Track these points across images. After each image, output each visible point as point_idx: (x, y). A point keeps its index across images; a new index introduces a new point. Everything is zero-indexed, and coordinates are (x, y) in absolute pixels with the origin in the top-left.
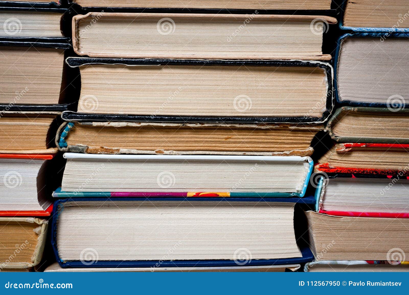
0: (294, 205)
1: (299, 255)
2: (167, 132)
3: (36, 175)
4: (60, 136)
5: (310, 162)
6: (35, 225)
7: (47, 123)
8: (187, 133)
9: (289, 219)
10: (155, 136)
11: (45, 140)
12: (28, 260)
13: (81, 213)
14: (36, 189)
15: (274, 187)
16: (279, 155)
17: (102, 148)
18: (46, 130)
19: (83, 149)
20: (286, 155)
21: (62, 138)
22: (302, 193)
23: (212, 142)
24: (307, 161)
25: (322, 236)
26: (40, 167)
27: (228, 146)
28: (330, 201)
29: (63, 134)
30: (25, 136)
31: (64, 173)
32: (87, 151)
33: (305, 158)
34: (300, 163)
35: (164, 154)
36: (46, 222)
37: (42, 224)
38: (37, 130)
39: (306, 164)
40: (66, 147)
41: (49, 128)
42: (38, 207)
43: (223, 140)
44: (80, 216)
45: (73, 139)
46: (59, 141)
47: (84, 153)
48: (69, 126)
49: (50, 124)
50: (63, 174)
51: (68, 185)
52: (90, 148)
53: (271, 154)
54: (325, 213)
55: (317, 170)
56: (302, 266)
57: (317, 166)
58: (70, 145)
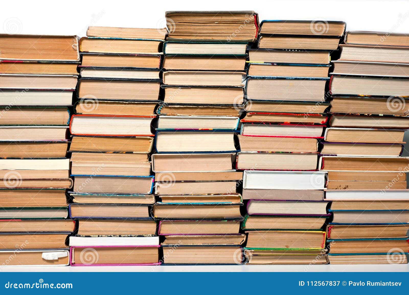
0: (234, 133)
1: (235, 149)
5: (238, 119)
6: (150, 139)
7: (154, 106)
8: (199, 109)
9: (232, 138)
10: (188, 110)
11: (153, 111)
12: (147, 151)
14: (150, 128)
17: (172, 114)
18: (154, 108)
19: (165, 114)
20: (231, 116)
21: (159, 111)
22: (236, 129)
23: (207, 112)
24: (237, 118)
25: (243, 143)
26: (152, 120)
27: (212, 114)
29: (159, 109)
30: (147, 111)
34: (235, 119)
36: (153, 138)
38: (151, 108)
42: (151, 134)
43: (210, 112)
44: (164, 137)
47: (166, 116)
48: (161, 107)
51: (160, 126)
52: (168, 114)
53: (226, 116)
54: (244, 135)
55: (241, 121)
56: (237, 154)
57: (241, 120)
58: (161, 113)
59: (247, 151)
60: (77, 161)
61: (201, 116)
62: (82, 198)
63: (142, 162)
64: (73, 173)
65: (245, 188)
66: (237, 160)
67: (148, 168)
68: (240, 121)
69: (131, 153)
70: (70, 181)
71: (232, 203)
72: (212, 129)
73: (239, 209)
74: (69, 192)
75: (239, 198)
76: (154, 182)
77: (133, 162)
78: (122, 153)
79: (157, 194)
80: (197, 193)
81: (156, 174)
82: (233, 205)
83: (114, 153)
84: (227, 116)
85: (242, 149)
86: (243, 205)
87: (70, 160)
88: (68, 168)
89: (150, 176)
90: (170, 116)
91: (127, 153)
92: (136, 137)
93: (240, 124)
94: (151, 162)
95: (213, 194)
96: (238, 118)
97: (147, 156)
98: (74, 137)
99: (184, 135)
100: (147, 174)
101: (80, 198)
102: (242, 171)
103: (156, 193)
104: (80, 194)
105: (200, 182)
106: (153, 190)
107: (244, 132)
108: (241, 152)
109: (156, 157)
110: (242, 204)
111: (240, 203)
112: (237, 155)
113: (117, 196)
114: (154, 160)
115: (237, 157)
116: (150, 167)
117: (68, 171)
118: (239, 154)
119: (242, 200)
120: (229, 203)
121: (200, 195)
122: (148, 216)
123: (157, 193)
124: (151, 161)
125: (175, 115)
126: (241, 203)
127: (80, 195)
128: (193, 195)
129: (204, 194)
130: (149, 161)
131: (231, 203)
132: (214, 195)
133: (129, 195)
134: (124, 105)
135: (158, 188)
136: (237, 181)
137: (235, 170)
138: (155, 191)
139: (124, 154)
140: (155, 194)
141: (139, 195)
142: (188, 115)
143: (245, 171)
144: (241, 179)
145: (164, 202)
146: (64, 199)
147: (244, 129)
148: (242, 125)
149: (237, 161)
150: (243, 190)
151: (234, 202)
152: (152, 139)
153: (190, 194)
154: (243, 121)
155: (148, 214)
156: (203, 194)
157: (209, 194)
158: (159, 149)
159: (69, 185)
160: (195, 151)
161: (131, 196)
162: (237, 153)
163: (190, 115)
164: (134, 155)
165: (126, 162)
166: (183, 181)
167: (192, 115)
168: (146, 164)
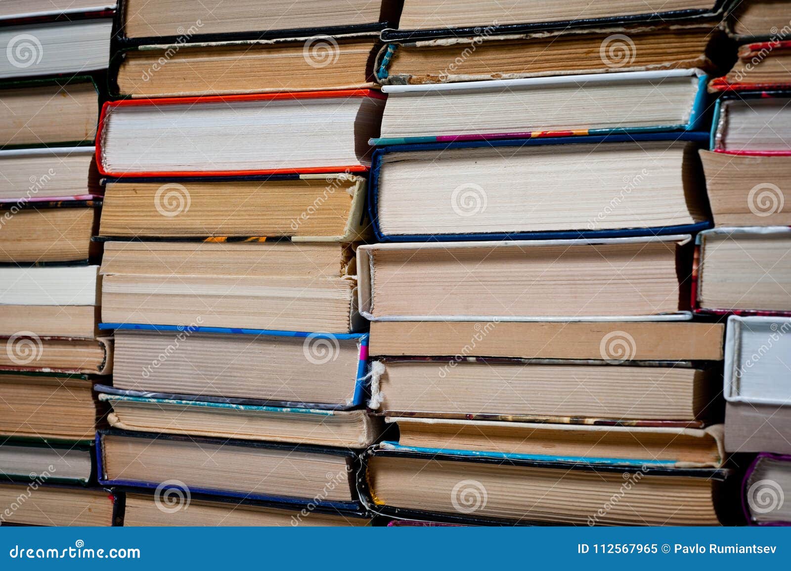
0: (684, 146)
1: (689, 220)
2: (509, 50)
3: (353, 119)
4: (379, 64)
5: (699, 76)
6: (348, 184)
7: (365, 50)
8: (536, 49)
9: (676, 167)
10: (494, 56)
11: (364, 72)
12: (341, 233)
13: (407, 170)
14: (353, 137)
15: (651, 118)
16: (655, 69)
17: (428, 76)
18: (365, 58)
19: (404, 79)
20: (665, 68)
21: (383, 67)
22: (689, 123)
23: (570, 59)
24: (694, 75)
25: (720, 188)
26: (358, 108)
27: (589, 64)
28: (735, 137)
29: (384, 62)
30: (342, 69)
31: (384, 114)
32: (410, 81)
33: (691, 71)
34: (685, 80)
35: (502, 78)
36: (362, 179)
37: (356, 181)
38: (355, 59)
39: (695, 80)
40: (386, 78)
41: (368, 55)
42: (356, 162)
43: (583, 55)
44: (406, 174)
45: (397, 69)
46: (378, 71)
47: (406, 84)
48: (390, 50)
49: (370, 50)
50: (382, 115)
51: (389, 130)
52: (414, 77)
53: (643, 68)
54: (729, 153)
55: (712, 89)
56: (694, 237)
57: (711, 82)
58: (391, 76)
59: (742, 223)
60: (117, 274)
61: (540, 74)
62: (136, 412)
63: (322, 276)
64: (108, 317)
65: (735, 398)
66: (695, 267)
67: (344, 300)
68: (706, 88)
69: (285, 240)
70: (102, 346)
71: (678, 464)
72: (584, 130)
73: (706, 495)
74: (98, 387)
75: (708, 443)
76: (367, 360)
77: (294, 277)
78: (255, 241)
79: (378, 410)
80: (531, 414)
81: (372, 325)
82: (677, 472)
83: (231, 240)
84: (648, 70)
85: (716, 219)
86: (722, 477)
87: (98, 270)
88: (92, 300)
89: (351, 332)
90: (420, 83)
91: (272, 240)
92: (302, 176)
93: (707, 102)
94: (353, 277)
95: (591, 421)
96: (701, 74)
97: (340, 253)
98: (110, 185)
99: (478, 162)
100: (343, 326)
101: (130, 410)
102: (720, 317)
103: (373, 404)
104: (127, 396)
105: (538, 363)
106: (365, 393)
107: (731, 136)
108: (718, 229)
109: (380, 259)
110: (719, 475)
111: (713, 467)
112: (697, 242)
113: (240, 410)
114: (372, 271)
115: (695, 256)
116: (348, 295)
117: (93, 308)
118: (707, 239)
119: (722, 455)
120: (663, 465)
121: (540, 422)
122: (347, 496)
123: (379, 405)
124: (355, 273)
125: (439, 81)
126: (718, 466)
127: (126, 398)
128: (510, 418)
129: (557, 419)
130: (349, 274)
131: (670, 465)
132: (596, 424)
133: (279, 409)
134: (264, 55)
135: (384, 385)
136: (696, 364)
137: (688, 315)
138: (370, 398)
139: (262, 244)
140: (372, 410)
141: (312, 411)
142: (488, 76)
143: (731, 317)
144: (716, 357)
145: (407, 443)
146: (91, 413)
147: (731, 126)
148: (717, 105)
149: (694, 273)
150: (728, 407)
151: (686, 460)
152: (354, 184)
153: (501, 413)
154: (719, 87)
155: (348, 487)
156: (553, 419)
157: (576, 421)
158: (388, 224)
159: (98, 362)
160: (520, 230)
161: (287, 413)
162: (698, 237)
163: (498, 77)
164: (298, 248)
165: (271, 277)
166: (474, 359)
167: (504, 75)
168: (338, 283)
